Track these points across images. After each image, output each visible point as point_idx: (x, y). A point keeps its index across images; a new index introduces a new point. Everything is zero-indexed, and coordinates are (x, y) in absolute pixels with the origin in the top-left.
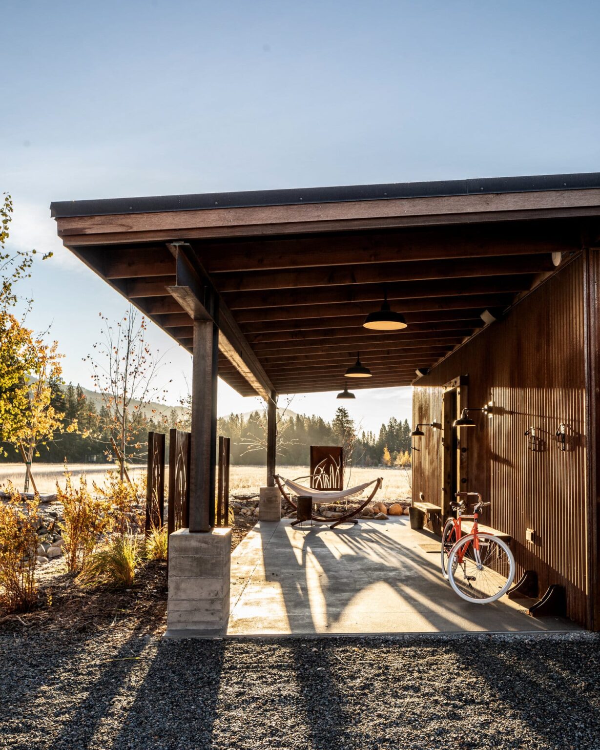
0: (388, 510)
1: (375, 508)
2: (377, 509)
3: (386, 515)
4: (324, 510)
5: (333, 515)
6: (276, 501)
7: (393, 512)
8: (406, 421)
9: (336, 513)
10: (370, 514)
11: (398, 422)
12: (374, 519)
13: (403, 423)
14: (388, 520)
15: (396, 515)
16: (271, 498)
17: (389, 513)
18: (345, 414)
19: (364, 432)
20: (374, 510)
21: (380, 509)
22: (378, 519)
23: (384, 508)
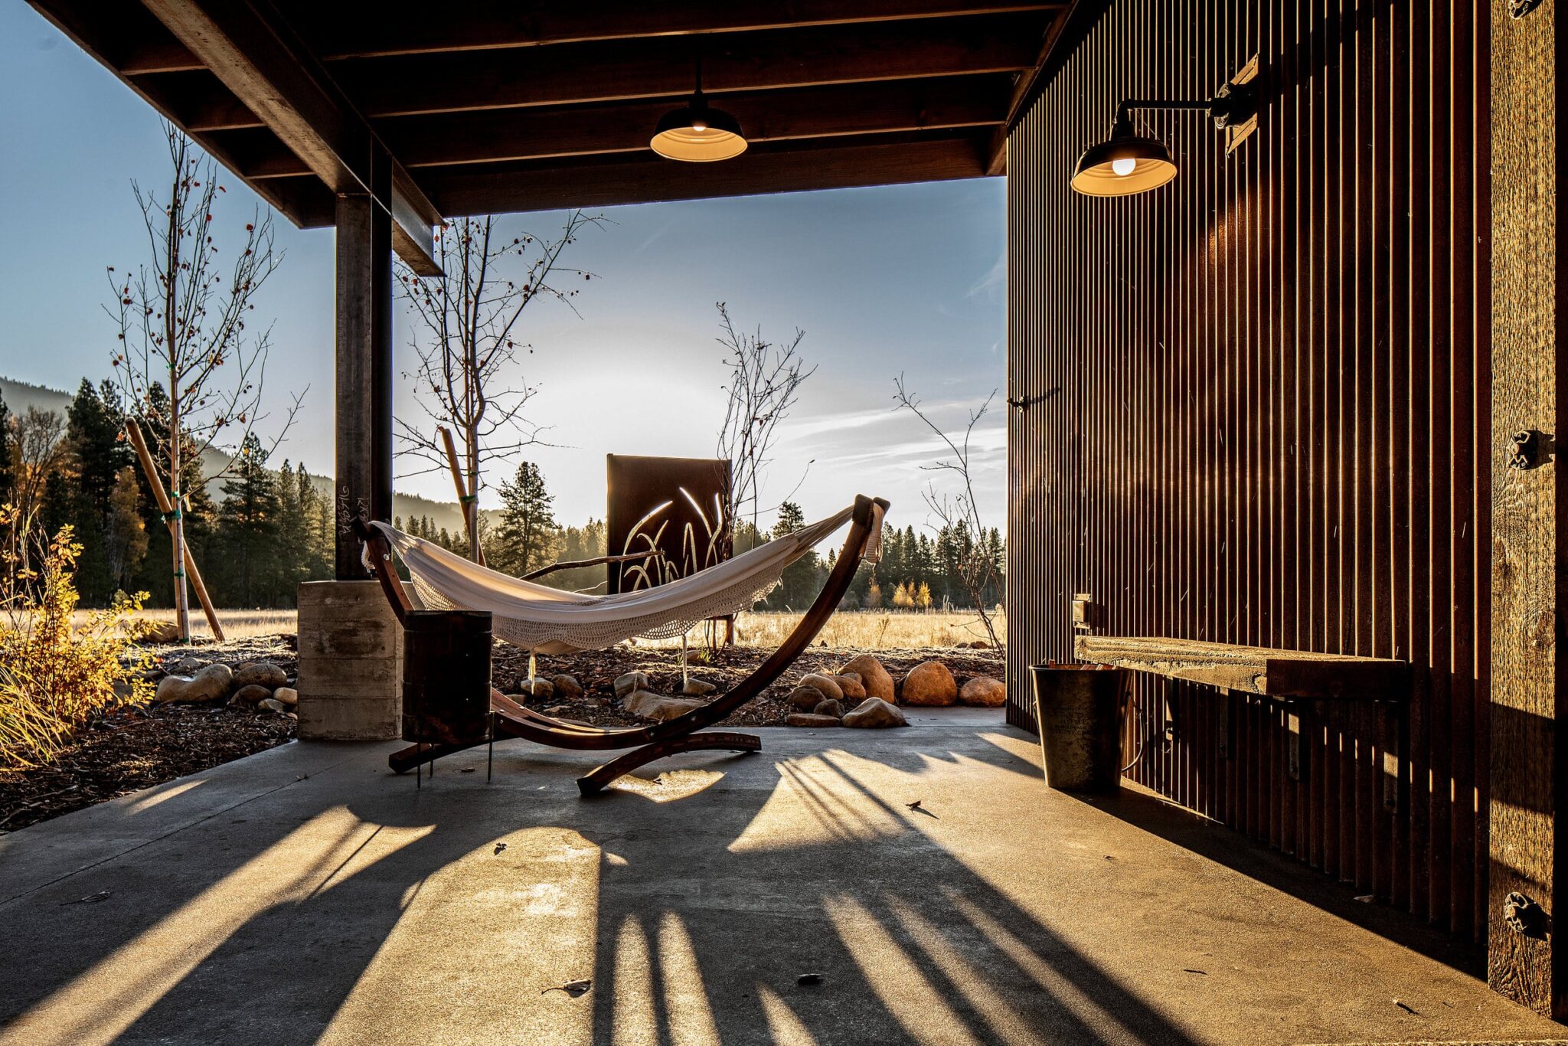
0: (899, 687)
1: (847, 678)
2: (855, 681)
3: (893, 709)
4: (629, 689)
5: (662, 711)
6: (377, 646)
7: (919, 694)
8: (910, 528)
9: (679, 702)
10: (825, 702)
11: (896, 531)
12: (840, 724)
13: (904, 533)
14: (905, 733)
15: (931, 704)
16: (353, 632)
17: (903, 695)
18: (797, 513)
19: (832, 551)
20: (843, 685)
21: (865, 683)
22: (858, 724)
23: (885, 678)
